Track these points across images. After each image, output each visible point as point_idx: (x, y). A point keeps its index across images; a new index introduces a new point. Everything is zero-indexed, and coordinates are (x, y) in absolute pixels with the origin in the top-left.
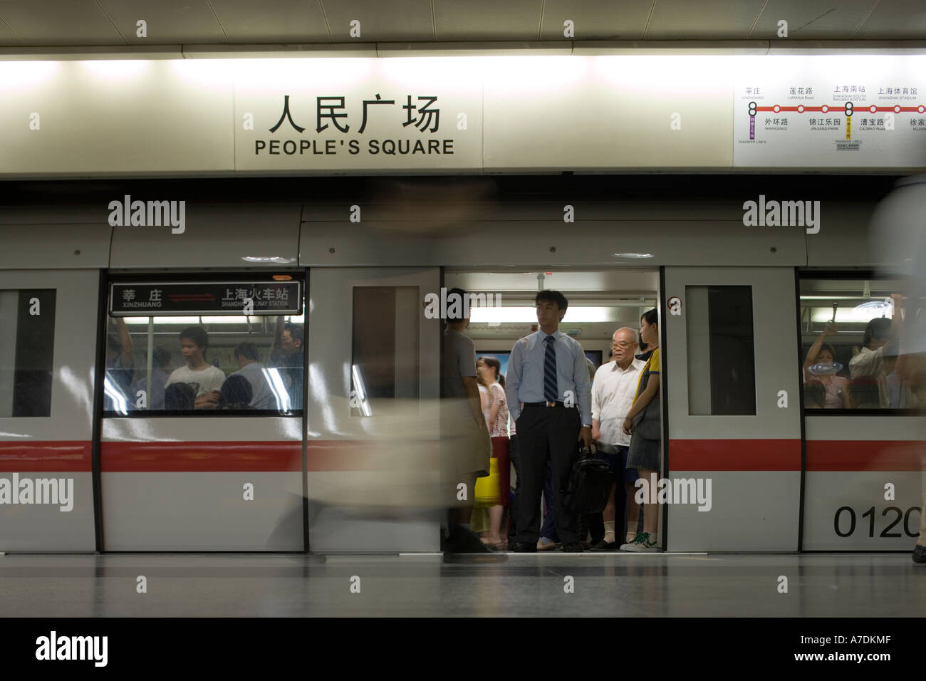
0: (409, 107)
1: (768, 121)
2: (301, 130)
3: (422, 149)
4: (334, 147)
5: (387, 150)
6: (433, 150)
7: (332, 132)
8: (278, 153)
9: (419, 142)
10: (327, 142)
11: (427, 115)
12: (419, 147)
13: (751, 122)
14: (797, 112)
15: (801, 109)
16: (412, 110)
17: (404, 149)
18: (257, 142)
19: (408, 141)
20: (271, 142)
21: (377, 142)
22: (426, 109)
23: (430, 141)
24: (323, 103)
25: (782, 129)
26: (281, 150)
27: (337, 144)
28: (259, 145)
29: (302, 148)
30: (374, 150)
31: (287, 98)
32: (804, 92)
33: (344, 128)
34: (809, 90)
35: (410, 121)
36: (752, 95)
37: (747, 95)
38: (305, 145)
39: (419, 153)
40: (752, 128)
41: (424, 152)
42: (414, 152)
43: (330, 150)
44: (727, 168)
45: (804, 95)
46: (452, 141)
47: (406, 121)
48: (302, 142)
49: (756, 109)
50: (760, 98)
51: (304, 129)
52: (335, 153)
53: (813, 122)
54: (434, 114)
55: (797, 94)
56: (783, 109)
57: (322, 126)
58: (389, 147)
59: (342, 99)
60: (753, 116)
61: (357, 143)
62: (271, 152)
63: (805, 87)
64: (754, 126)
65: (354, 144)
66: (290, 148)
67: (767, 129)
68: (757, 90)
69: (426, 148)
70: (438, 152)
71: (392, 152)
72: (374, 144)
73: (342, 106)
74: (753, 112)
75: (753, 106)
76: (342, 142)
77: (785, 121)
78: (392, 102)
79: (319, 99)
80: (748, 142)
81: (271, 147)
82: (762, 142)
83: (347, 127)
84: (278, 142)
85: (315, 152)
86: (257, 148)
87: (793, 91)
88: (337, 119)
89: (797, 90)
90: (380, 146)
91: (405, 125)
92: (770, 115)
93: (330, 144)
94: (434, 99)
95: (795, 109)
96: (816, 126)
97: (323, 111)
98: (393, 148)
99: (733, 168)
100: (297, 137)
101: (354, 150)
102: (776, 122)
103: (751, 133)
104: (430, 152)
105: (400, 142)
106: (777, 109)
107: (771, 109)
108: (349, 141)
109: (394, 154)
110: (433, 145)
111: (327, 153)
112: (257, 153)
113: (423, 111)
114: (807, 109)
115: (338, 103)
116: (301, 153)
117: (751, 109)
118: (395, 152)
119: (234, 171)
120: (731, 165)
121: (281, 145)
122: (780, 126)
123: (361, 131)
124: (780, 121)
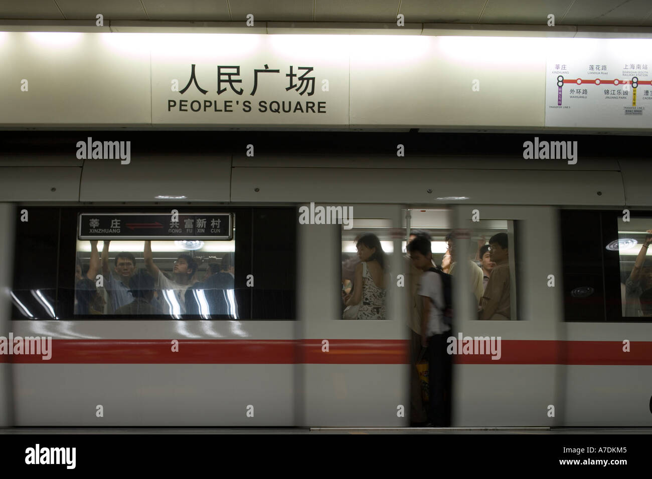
0: (291, 75)
1: (572, 91)
2: (204, 92)
3: (301, 109)
4: (231, 106)
5: (273, 109)
6: (309, 109)
7: (229, 94)
8: (186, 110)
9: (298, 103)
10: (226, 102)
11: (305, 82)
12: (298, 107)
13: (559, 91)
14: (594, 84)
15: (598, 82)
16: (293, 77)
17: (287, 108)
18: (170, 101)
19: (290, 103)
20: (181, 101)
21: (265, 103)
22: (305, 77)
23: (307, 103)
24: (223, 70)
25: (583, 97)
26: (189, 107)
27: (234, 104)
28: (171, 104)
29: (205, 106)
30: (263, 109)
31: (193, 66)
32: (601, 68)
33: (239, 91)
34: (604, 68)
35: (292, 87)
36: (559, 70)
37: (556, 70)
38: (208, 104)
39: (299, 112)
40: (560, 96)
41: (302, 111)
42: (295, 111)
43: (228, 108)
44: (540, 127)
45: (600, 71)
46: (325, 103)
47: (289, 86)
48: (205, 101)
49: (563, 81)
50: (566, 73)
51: (207, 92)
52: (231, 111)
53: (607, 92)
54: (311, 81)
55: (595, 70)
56: (584, 82)
57: (221, 89)
58: (275, 106)
59: (238, 68)
60: (560, 87)
61: (249, 103)
62: (181, 110)
63: (601, 64)
64: (561, 95)
65: (247, 104)
66: (196, 106)
67: (571, 97)
68: (564, 67)
69: (304, 108)
70: (314, 112)
71: (277, 111)
72: (262, 104)
73: (238, 74)
74: (560, 84)
75: (560, 79)
76: (237, 102)
77: (585, 92)
78: (278, 71)
79: (219, 68)
80: (557, 107)
81: (181, 105)
82: (567, 107)
83: (242, 91)
84: (187, 101)
85: (216, 110)
86: (170, 106)
87: (592, 68)
88: (233, 83)
89: (595, 67)
90: (268, 106)
91: (288, 89)
92: (574, 86)
93: (228, 104)
94: (310, 69)
95: (593, 82)
96: (609, 96)
97: (223, 77)
98: (278, 107)
99: (544, 127)
100: (201, 98)
101: (247, 109)
102: (579, 91)
103: (559, 100)
104: (307, 111)
105: (283, 102)
106: (579, 82)
107: (574, 82)
108: (243, 101)
109: (279, 112)
110: (310, 106)
111: (226, 110)
112: (169, 110)
113: (302, 78)
114: (602, 82)
115: (235, 71)
116: (205, 110)
117: (559, 81)
118: (279, 111)
119: (151, 124)
120: (543, 125)
121: (189, 104)
122: (581, 95)
123: (253, 94)
124: (582, 91)
